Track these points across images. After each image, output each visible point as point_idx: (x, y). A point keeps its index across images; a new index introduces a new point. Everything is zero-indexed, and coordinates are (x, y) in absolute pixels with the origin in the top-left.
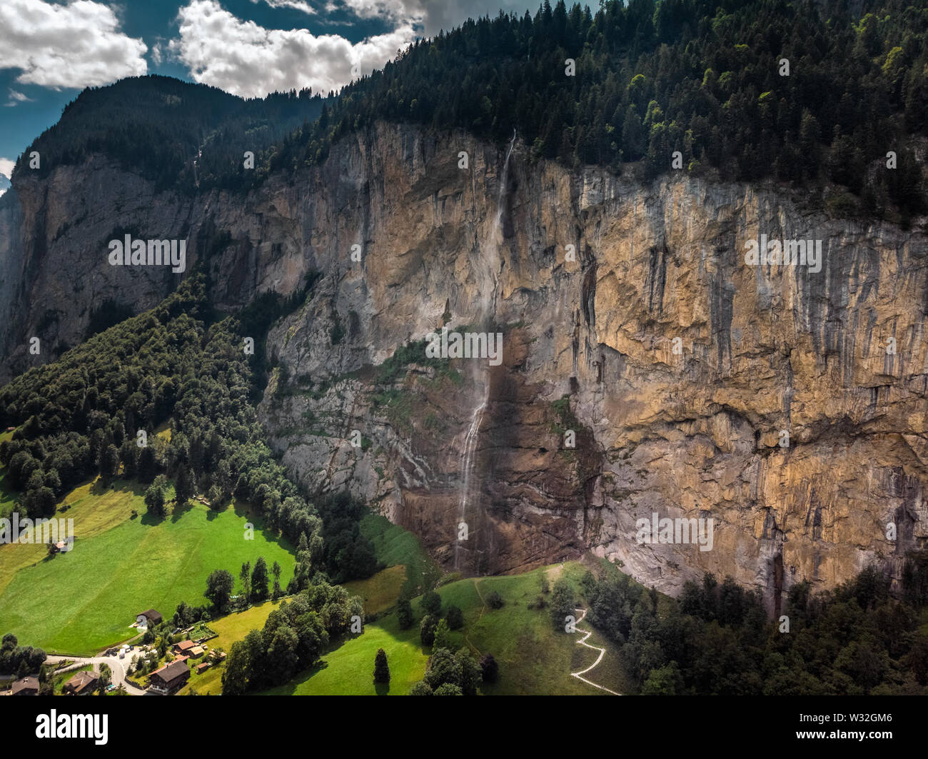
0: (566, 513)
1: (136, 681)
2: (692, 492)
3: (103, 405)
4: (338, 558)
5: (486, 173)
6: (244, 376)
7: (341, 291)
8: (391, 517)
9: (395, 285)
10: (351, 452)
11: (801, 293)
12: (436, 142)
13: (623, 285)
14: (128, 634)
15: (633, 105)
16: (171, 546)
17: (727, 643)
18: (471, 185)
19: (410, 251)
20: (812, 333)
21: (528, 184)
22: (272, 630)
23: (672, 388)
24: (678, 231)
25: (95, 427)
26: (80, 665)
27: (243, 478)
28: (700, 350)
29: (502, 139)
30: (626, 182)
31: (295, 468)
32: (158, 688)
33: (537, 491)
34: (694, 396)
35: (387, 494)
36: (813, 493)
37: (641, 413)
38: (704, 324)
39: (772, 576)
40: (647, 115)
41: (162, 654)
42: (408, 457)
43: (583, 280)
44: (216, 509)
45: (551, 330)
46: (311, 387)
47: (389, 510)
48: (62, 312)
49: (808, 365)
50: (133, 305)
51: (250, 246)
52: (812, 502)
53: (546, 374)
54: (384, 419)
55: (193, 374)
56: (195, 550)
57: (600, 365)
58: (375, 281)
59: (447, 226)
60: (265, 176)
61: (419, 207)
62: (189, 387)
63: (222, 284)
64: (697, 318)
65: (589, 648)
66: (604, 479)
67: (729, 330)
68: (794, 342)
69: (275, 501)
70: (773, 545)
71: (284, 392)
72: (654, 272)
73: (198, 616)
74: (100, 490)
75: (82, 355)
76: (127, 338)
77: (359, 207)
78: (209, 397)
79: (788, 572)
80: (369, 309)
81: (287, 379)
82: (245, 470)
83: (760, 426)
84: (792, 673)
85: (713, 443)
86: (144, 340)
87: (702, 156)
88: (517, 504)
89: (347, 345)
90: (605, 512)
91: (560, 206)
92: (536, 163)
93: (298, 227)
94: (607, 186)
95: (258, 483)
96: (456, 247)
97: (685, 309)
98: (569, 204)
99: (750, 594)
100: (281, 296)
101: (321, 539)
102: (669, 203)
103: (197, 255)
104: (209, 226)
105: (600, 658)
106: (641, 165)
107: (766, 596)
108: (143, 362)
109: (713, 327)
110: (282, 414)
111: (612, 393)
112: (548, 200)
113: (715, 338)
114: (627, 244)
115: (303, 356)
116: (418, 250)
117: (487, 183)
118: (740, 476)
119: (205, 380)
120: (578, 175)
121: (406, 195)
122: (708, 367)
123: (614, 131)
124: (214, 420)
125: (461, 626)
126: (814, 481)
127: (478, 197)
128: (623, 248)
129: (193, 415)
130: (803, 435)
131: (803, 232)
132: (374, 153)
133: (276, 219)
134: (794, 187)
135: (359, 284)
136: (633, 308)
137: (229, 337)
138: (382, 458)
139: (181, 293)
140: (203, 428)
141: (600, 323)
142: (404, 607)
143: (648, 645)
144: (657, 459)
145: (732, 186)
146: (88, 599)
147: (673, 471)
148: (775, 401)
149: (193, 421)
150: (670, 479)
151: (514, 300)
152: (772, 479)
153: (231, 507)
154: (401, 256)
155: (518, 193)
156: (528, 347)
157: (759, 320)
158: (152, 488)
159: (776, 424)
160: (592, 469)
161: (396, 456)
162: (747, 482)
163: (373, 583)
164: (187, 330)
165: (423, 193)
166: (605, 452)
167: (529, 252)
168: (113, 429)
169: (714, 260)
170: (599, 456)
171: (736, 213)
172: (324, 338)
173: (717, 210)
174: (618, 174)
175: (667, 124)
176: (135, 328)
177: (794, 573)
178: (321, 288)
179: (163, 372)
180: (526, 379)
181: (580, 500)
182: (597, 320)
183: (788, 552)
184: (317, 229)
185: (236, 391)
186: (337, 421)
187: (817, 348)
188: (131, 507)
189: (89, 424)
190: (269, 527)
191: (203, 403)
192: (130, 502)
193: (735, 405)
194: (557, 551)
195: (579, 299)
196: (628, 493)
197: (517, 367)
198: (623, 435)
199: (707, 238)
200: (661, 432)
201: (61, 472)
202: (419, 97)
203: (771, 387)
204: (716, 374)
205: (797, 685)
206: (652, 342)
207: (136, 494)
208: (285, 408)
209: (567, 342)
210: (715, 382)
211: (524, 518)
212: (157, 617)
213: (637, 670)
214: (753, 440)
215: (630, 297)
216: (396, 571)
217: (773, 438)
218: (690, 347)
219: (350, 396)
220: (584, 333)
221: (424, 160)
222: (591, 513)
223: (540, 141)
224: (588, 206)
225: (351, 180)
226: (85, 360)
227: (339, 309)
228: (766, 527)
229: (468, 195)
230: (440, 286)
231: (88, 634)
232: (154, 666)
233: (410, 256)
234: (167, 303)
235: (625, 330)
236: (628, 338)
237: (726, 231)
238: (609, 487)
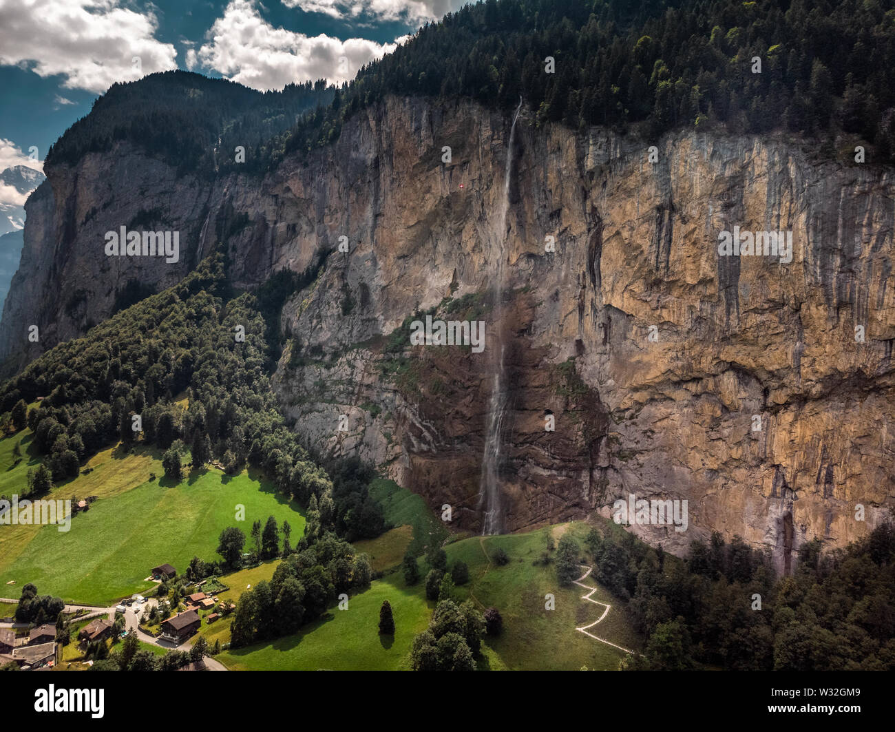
0: (571, 474)
1: (149, 629)
2: (699, 452)
3: (125, 376)
4: (346, 518)
5: (493, 140)
6: (259, 348)
7: (352, 264)
8: (399, 480)
9: (404, 257)
10: (360, 419)
11: (811, 244)
12: (443, 113)
13: (629, 245)
14: (143, 586)
15: (638, 66)
16: (187, 507)
17: (735, 599)
18: (478, 154)
19: (419, 222)
20: (824, 285)
21: (534, 148)
22: (279, 582)
23: (679, 346)
24: (684, 188)
25: (118, 396)
26: (96, 614)
27: (256, 443)
28: (707, 307)
29: (508, 106)
30: (632, 141)
31: (307, 435)
32: (169, 636)
33: (543, 452)
34: (701, 355)
35: (395, 458)
36: (825, 449)
37: (648, 373)
38: (711, 280)
39: (782, 535)
40: (653, 74)
41: (175, 604)
42: (416, 422)
43: (589, 242)
44: (230, 473)
45: (557, 294)
46: (323, 357)
47: (397, 474)
48: (90, 292)
49: (819, 318)
50: (156, 284)
51: (266, 227)
52: (823, 459)
53: (552, 338)
54: (392, 386)
55: (210, 347)
56: (209, 511)
57: (606, 327)
58: (384, 254)
59: (455, 195)
60: (281, 158)
61: (427, 177)
62: (206, 358)
63: (240, 263)
64: (704, 275)
65: (595, 604)
66: (610, 440)
67: (737, 286)
68: (805, 295)
69: (287, 465)
70: (783, 503)
71: (298, 362)
72: (660, 231)
73: (210, 571)
74: (122, 454)
75: (108, 330)
76: (149, 313)
77: (370, 182)
78: (225, 368)
79: (798, 530)
80: (378, 281)
81: (300, 350)
82: (259, 436)
83: (769, 383)
84: (803, 627)
85: (720, 401)
86: (164, 316)
87: (709, 110)
88: (523, 465)
89: (357, 314)
90: (610, 472)
91: (565, 168)
92: (541, 127)
93: (312, 207)
94: (613, 146)
95: (271, 448)
96: (463, 217)
97: (692, 266)
98: (575, 166)
99: (759, 553)
100: (295, 274)
101: (330, 500)
102: (675, 159)
103: (216, 237)
104: (227, 209)
105: (605, 613)
106: (647, 124)
107: (776, 555)
108: (163, 336)
109: (720, 283)
110: (295, 384)
111: (618, 355)
112: (554, 163)
113: (723, 294)
114: (633, 203)
115: (316, 327)
116: (426, 221)
117: (493, 150)
118: (749, 434)
119: (222, 352)
120: (584, 135)
121: (414, 167)
122: (715, 324)
123: (620, 92)
124: (230, 389)
125: (467, 581)
126: (826, 437)
127: (484, 164)
128: (629, 207)
129: (210, 385)
130: (814, 391)
131: (814, 183)
132: (383, 127)
133: (290, 199)
134: (805, 137)
135: (369, 257)
136: (639, 268)
137: (246, 312)
138: (390, 424)
139: (200, 271)
140: (218, 397)
141: (607, 283)
142: (410, 562)
143: (654, 600)
144: (663, 419)
145: (740, 139)
146: (106, 554)
147: (680, 431)
148: (784, 357)
149: (210, 390)
150: (677, 439)
151: (520, 266)
152: (781, 436)
153: (245, 472)
154: (410, 227)
155: (524, 158)
156: (534, 311)
157: (767, 275)
158: (170, 452)
159: (785, 380)
160: (598, 430)
161: (404, 422)
162: (756, 440)
163: (379, 542)
164: (205, 305)
165: (431, 164)
166: (611, 413)
167: (535, 217)
168: (134, 397)
169: (722, 215)
170: (605, 417)
171: (744, 167)
172: (335, 310)
173: (724, 165)
174: (624, 133)
175: (673, 82)
176: (157, 304)
177: (804, 531)
178: (332, 262)
179: (182, 344)
180: (531, 342)
181: (585, 461)
182: (602, 281)
183: (798, 510)
184: (329, 207)
185: (251, 362)
186: (347, 389)
187: (828, 300)
188: (150, 470)
189: (112, 394)
190: (281, 490)
191: (219, 374)
192: (148, 465)
193: (743, 363)
194: (562, 511)
195: (585, 261)
196: (634, 453)
197: (523, 331)
198: (629, 396)
199: (714, 193)
200: (667, 392)
201: (84, 436)
202: (427, 70)
203: (781, 343)
204: (723, 332)
205: (808, 638)
206: (658, 301)
207: (154, 458)
208: (298, 378)
209: (572, 305)
210: (723, 340)
211: (530, 479)
212: (171, 571)
213: (643, 625)
214: (761, 397)
215: (636, 257)
216: (403, 532)
217: (783, 395)
218: (697, 304)
219: (360, 364)
220: (590, 295)
221: (432, 131)
222: (597, 474)
223: (545, 105)
224: (593, 166)
225: (362, 156)
226: (110, 334)
227: (349, 281)
228: (775, 485)
229: (475, 163)
230: (448, 256)
231: (105, 586)
232: (166, 615)
233: (419, 227)
234: (187, 281)
235: (631, 290)
236: (634, 298)
237: (734, 186)
238: (615, 448)
